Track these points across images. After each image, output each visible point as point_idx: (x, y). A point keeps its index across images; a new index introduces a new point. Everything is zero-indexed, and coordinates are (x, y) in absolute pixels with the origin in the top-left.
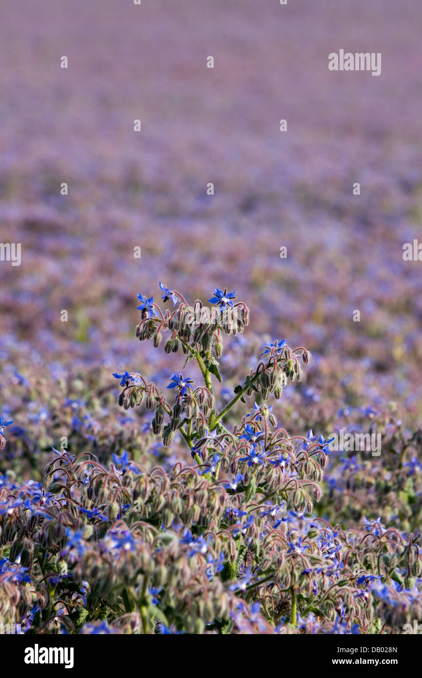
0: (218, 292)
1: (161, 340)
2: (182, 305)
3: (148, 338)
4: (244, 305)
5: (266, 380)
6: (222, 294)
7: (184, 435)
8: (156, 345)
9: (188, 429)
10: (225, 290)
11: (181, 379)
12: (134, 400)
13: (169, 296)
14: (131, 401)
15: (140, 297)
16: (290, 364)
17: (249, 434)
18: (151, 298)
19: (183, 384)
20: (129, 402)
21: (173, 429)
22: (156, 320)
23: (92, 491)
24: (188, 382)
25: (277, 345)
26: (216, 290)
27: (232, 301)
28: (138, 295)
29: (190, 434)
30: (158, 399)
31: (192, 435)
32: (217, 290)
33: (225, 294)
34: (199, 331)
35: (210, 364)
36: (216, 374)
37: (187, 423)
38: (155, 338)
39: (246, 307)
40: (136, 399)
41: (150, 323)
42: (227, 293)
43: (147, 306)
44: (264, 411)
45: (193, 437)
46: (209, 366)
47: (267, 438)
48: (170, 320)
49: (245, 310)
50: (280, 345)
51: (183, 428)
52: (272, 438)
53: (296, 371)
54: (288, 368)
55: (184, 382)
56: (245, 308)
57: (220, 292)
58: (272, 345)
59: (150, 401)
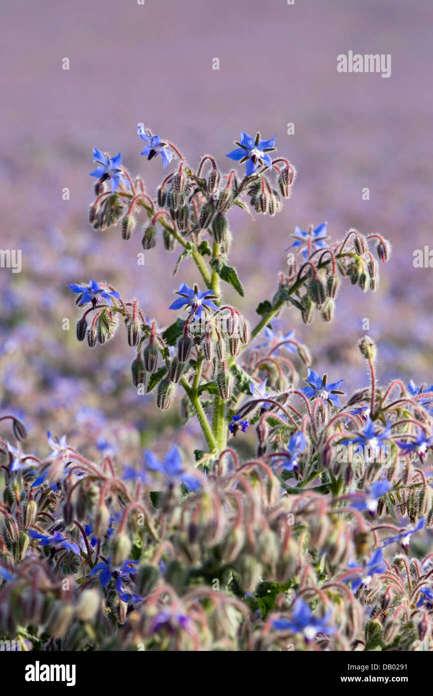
0: (246, 139)
1: (134, 227)
2: (182, 164)
3: (108, 225)
4: (287, 163)
5: (319, 290)
6: (251, 143)
7: (186, 388)
8: (126, 236)
9: (193, 378)
10: (258, 135)
11: (196, 291)
12: (104, 330)
13: (158, 149)
14: (100, 333)
15: (97, 155)
16: (359, 263)
17: (313, 387)
18: (117, 155)
19: (199, 302)
20: (96, 334)
21: (175, 379)
22: (123, 195)
23: (72, 509)
24: (207, 298)
25: (313, 233)
26: (242, 136)
27: (269, 156)
28: (94, 151)
29: (197, 387)
30: (145, 328)
31: (199, 387)
32: (245, 136)
33: (256, 143)
34: (211, 210)
35: (222, 266)
36: (233, 283)
37: (194, 368)
38: (125, 224)
39: (290, 165)
40: (108, 328)
41: (112, 200)
42: (260, 140)
43: (109, 170)
44: (369, 348)
45: (202, 390)
46: (221, 269)
47: (375, 398)
48: (160, 192)
49: (290, 171)
50: (317, 231)
51: (185, 377)
52: (382, 397)
53: (371, 275)
54: (356, 270)
55: (200, 298)
56: (288, 167)
57: (249, 139)
58: (304, 234)
59: (134, 332)
